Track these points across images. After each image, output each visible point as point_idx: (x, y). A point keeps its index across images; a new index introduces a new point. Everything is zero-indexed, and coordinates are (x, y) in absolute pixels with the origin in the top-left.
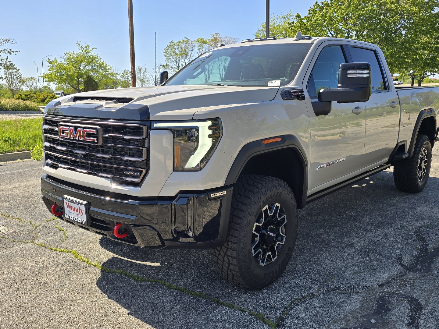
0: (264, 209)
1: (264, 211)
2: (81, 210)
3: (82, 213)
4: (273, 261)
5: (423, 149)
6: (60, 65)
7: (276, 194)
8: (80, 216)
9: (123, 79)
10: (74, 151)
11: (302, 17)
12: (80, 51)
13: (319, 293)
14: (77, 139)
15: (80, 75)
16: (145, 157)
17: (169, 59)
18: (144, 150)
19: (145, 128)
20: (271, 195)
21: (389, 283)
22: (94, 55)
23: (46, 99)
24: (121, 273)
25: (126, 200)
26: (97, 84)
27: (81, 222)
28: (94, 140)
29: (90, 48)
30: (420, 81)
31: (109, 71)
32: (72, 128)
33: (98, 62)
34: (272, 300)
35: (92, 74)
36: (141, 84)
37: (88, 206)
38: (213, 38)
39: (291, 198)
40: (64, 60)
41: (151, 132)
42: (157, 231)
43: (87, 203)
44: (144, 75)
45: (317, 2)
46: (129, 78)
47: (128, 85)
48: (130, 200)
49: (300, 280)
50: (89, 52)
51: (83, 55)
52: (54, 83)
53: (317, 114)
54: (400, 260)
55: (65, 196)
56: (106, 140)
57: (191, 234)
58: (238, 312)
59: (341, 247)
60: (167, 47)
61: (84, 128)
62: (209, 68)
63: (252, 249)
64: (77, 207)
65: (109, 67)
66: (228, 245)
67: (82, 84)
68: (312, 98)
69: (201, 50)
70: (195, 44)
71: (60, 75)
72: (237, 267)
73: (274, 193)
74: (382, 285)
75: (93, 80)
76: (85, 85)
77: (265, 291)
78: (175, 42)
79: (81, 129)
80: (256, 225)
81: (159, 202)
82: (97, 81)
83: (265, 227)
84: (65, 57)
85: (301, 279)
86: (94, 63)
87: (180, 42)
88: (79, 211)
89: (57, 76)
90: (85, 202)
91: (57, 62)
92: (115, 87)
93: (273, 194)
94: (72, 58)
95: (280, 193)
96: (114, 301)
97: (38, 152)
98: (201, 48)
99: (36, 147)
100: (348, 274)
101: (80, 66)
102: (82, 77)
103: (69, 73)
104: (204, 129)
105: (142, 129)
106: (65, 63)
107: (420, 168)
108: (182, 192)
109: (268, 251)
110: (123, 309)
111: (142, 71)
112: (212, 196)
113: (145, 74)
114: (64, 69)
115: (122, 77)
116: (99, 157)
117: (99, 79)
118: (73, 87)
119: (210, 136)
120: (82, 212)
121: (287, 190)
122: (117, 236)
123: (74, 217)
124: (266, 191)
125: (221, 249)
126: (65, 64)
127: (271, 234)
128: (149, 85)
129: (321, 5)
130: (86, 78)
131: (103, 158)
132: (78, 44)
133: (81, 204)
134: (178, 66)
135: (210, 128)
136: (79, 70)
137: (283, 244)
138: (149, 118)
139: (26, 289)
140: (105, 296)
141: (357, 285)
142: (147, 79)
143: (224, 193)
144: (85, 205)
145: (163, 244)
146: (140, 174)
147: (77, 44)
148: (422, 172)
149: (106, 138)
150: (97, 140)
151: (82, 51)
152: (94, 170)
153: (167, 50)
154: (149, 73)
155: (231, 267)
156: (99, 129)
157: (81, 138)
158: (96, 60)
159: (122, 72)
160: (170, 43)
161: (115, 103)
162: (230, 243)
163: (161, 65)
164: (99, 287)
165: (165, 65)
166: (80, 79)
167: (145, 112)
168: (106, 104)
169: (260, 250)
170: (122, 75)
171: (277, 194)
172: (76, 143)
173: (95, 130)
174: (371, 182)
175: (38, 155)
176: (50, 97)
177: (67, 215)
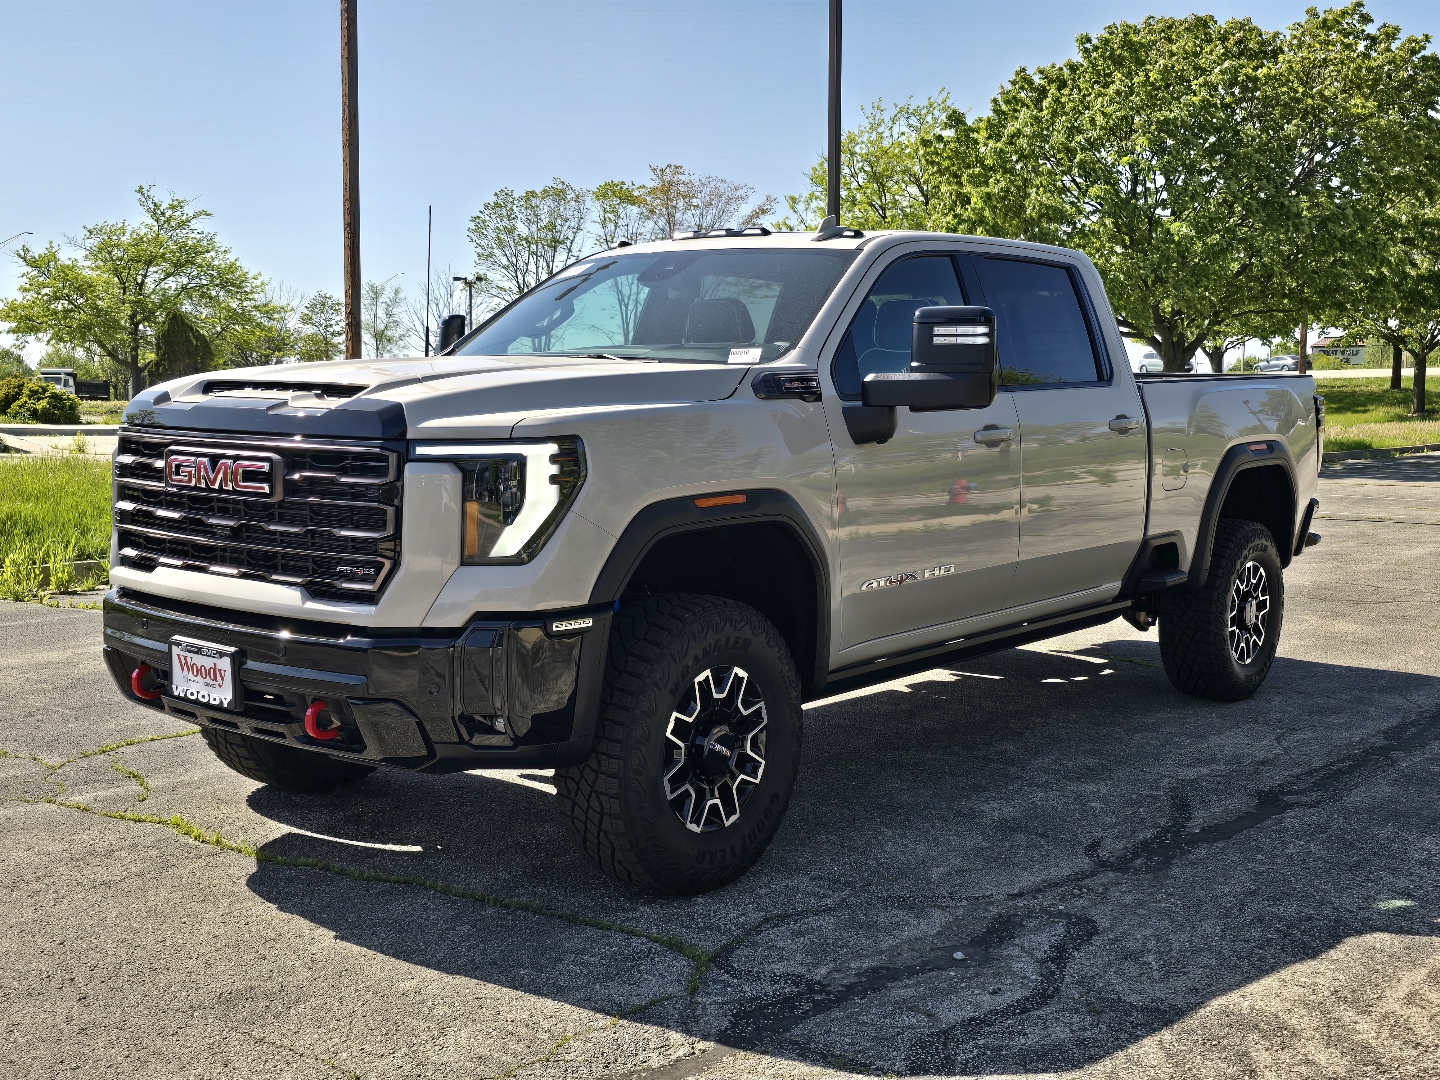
0: (701, 678)
1: (699, 683)
2: (220, 670)
3: (223, 679)
4: (727, 824)
5: (1249, 564)
6: (67, 274)
7: (732, 641)
8: (217, 686)
9: (309, 330)
10: (204, 519)
11: (970, 122)
12: (151, 222)
13: (843, 904)
14: (216, 486)
15: (142, 311)
16: (390, 531)
17: (491, 255)
18: (390, 510)
19: (393, 458)
20: (719, 643)
21: (1039, 891)
22: (198, 236)
23: (16, 397)
24: (314, 866)
25: (338, 637)
26: (208, 347)
27: (217, 702)
28: (263, 488)
29: (189, 210)
30: (1421, 357)
31: (256, 296)
32: (205, 460)
33: (216, 263)
34: (715, 917)
35: (187, 307)
36: (378, 348)
37: (237, 661)
38: (656, 183)
39: (779, 658)
40: (84, 253)
41: (408, 468)
42: (418, 718)
43: (236, 652)
44: (389, 315)
45: (1024, 70)
46: (331, 325)
47: (327, 351)
48: (349, 638)
49: (802, 882)
50: (182, 224)
51: (158, 235)
52: (39, 340)
53: (860, 438)
54: (1094, 846)
55: (177, 637)
56: (292, 488)
57: (500, 724)
58: (619, 937)
59: (943, 819)
60: (482, 209)
61: (236, 458)
62: (638, 293)
63: (666, 779)
64: (208, 662)
65: (258, 282)
66: (600, 766)
67: (150, 343)
68: (843, 396)
69: (611, 226)
70: (588, 204)
71: (66, 311)
72: (621, 822)
73: (728, 639)
74: (1020, 895)
75: (191, 329)
76: (159, 348)
77: (700, 900)
78: (516, 195)
79: (229, 461)
80: (677, 719)
81: (425, 644)
82: (205, 333)
83: (703, 726)
84: (89, 243)
85: (806, 879)
86: (200, 266)
87: (533, 194)
88: (213, 674)
89: (55, 313)
90: (232, 649)
91: (56, 260)
92: (275, 360)
93: (723, 642)
94: (117, 246)
95: (745, 640)
96: (297, 917)
97: (18, 575)
98: (613, 218)
99: (11, 556)
100: (935, 873)
101: (145, 276)
102: (149, 317)
103: (99, 303)
104: (540, 462)
105: (386, 459)
106: (88, 263)
107: (1239, 621)
108: (479, 616)
109: (713, 796)
110: (322, 931)
111: (383, 299)
112: (555, 629)
113: (395, 311)
114: (84, 288)
115: (306, 320)
116: (274, 533)
117: (214, 327)
118: (112, 354)
119: (553, 479)
120: (221, 674)
121: (767, 635)
122: (314, 731)
123: (198, 692)
124: (705, 630)
125: (582, 776)
126: (88, 270)
127: (718, 747)
128: (406, 352)
129: (1037, 80)
130: (164, 323)
131: (282, 533)
132: (143, 194)
133: (222, 654)
134: (521, 282)
135: (553, 459)
136: (141, 289)
137: (757, 781)
138: (405, 432)
139: (56, 892)
140: (273, 907)
141: (950, 894)
142: (400, 331)
143: (588, 623)
144: (232, 656)
145: (432, 753)
146: (378, 573)
147: (139, 196)
148: (1251, 637)
149: (295, 482)
150: (272, 488)
151: (157, 221)
152: (259, 567)
153: (484, 222)
154: (411, 309)
155: (606, 825)
156: (277, 461)
157: (226, 485)
158: (208, 255)
159: (307, 302)
160: (496, 194)
161: (317, 396)
162: (603, 757)
163: (456, 279)
164: (254, 891)
165: (470, 278)
166: (141, 327)
167: (394, 417)
168: (294, 398)
169: (687, 786)
170: (306, 311)
171: (736, 642)
172: (212, 499)
173: (265, 464)
174: (1107, 672)
175: (19, 583)
176: (31, 391)
177: (180, 689)
